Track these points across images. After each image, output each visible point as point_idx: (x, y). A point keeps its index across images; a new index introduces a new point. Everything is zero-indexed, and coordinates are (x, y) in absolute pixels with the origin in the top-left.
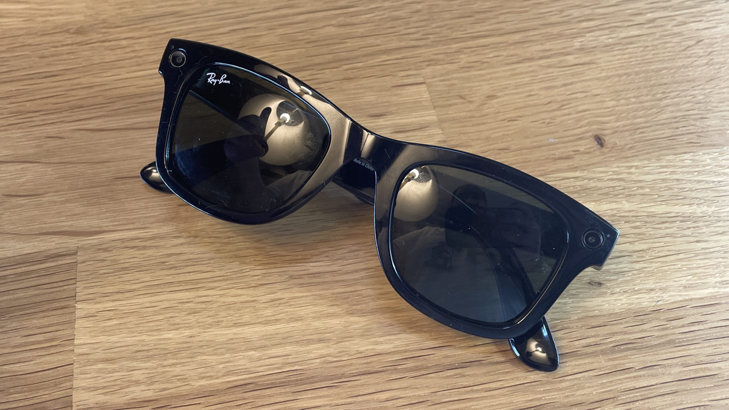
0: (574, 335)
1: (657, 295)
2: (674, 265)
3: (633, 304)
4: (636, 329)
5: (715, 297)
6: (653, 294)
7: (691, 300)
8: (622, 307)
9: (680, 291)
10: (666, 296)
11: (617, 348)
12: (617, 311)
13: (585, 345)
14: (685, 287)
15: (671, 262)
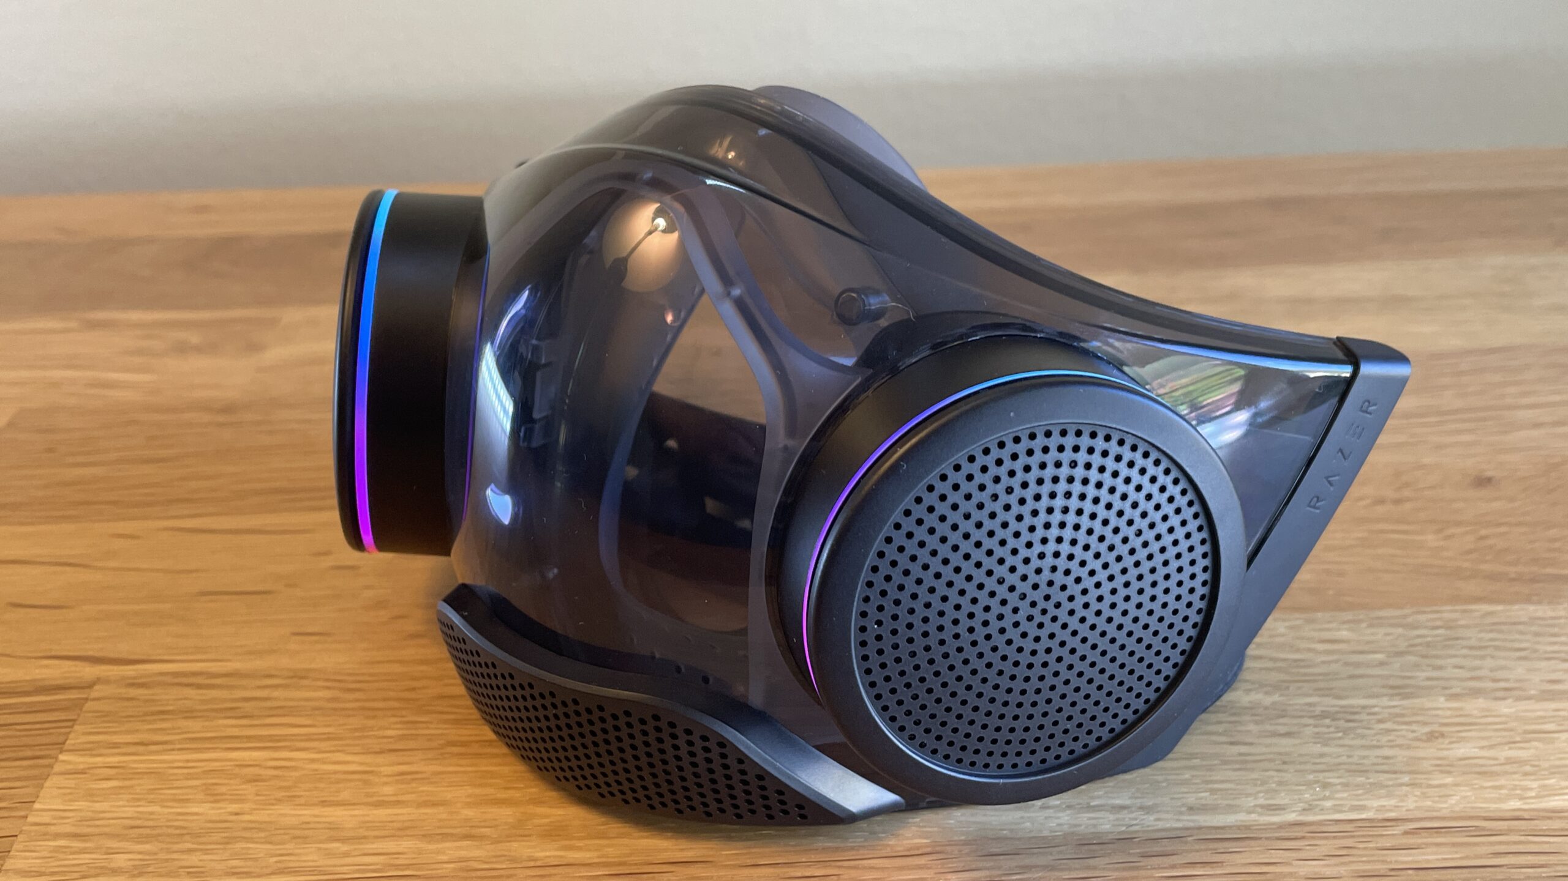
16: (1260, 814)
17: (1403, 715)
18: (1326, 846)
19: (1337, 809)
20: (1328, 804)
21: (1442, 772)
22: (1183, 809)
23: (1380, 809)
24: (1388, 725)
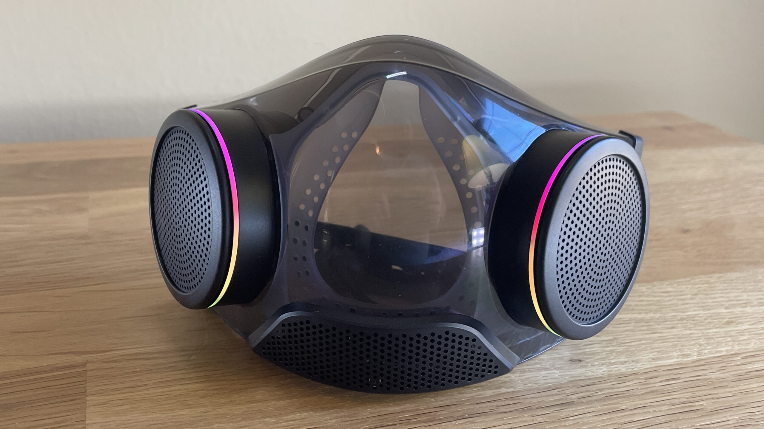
0: (567, 391)
1: (631, 364)
2: (639, 347)
3: (612, 371)
4: (622, 385)
5: (681, 364)
6: (627, 364)
7: (662, 366)
8: (604, 373)
9: (650, 362)
10: (639, 365)
11: (608, 397)
12: (600, 376)
13: (578, 397)
14: (653, 359)
15: (635, 345)
16: (683, 358)
17: (711, 316)
18: (716, 367)
19: (710, 353)
20: (706, 351)
21: (741, 335)
22: (651, 360)
23: (727, 351)
24: (709, 320)
